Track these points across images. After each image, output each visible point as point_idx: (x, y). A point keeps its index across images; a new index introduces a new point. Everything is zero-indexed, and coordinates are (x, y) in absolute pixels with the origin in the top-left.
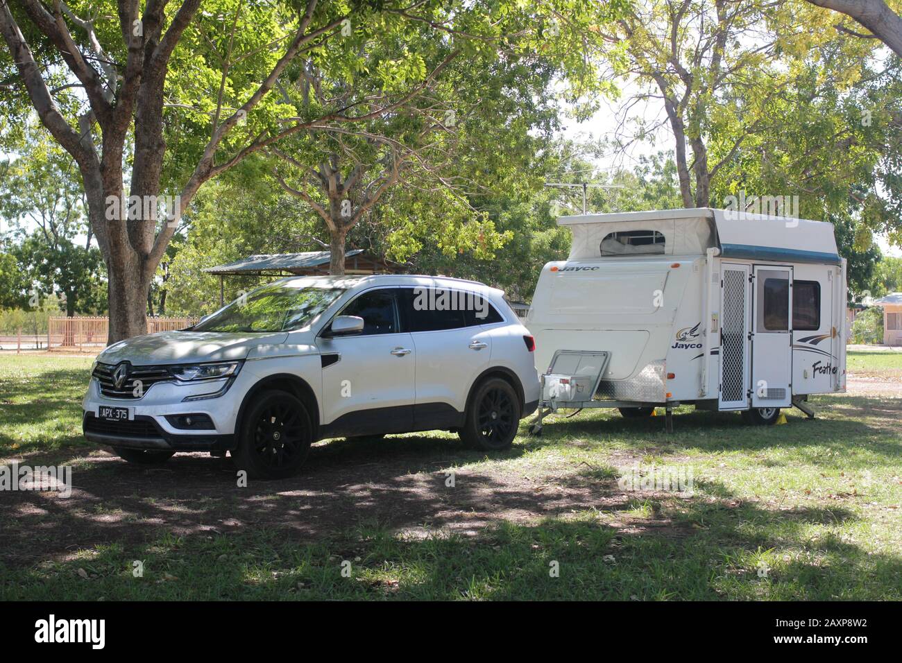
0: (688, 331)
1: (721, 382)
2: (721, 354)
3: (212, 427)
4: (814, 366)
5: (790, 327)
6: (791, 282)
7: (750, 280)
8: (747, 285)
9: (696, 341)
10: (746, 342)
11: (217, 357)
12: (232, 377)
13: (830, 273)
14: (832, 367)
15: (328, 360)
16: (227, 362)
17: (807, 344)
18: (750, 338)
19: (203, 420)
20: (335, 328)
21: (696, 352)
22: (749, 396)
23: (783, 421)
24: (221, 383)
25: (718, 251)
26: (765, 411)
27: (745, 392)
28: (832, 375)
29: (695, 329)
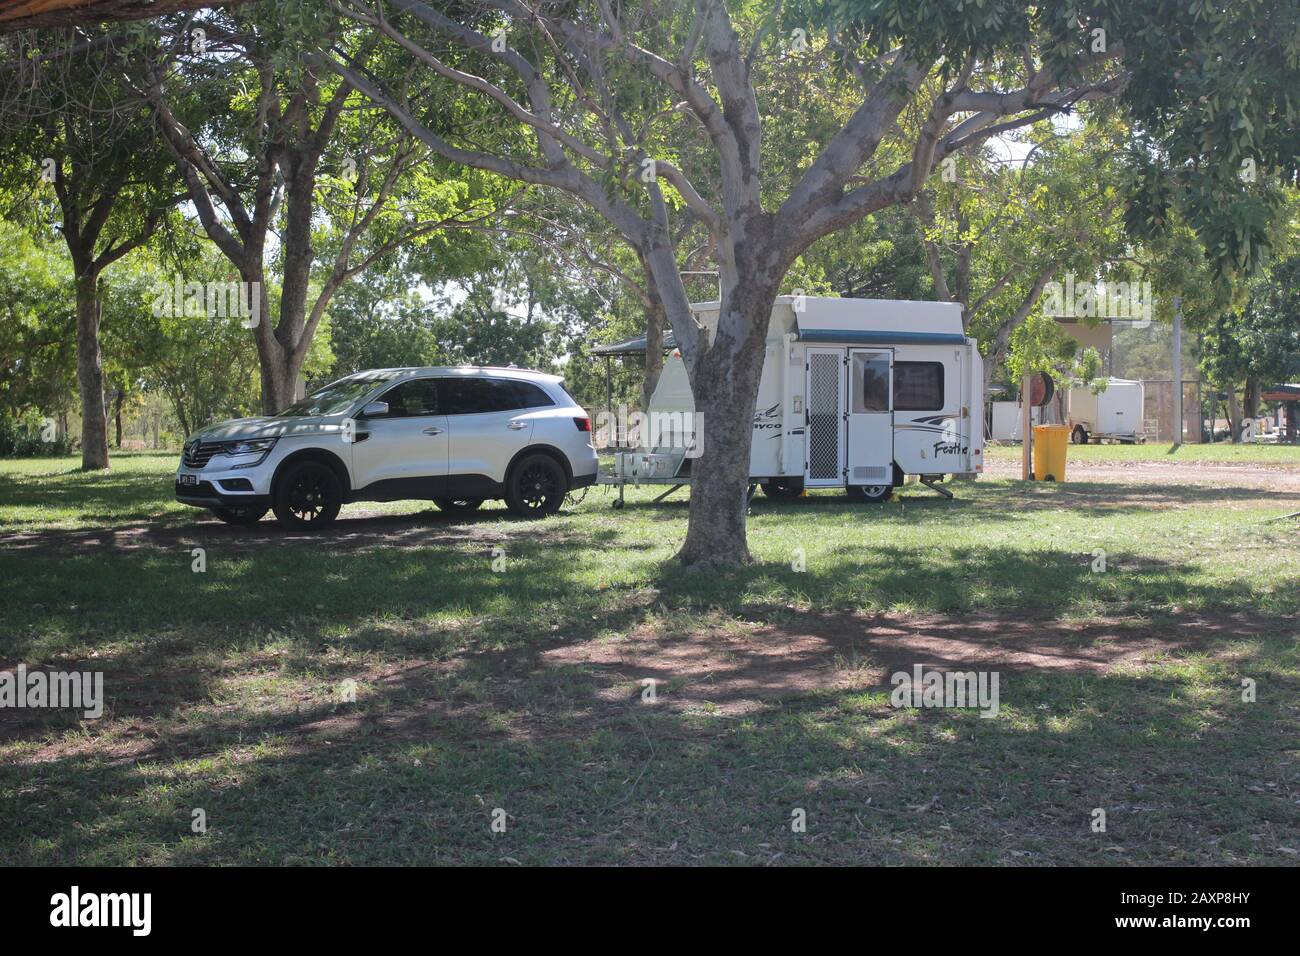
0: (764, 412)
1: (808, 460)
2: (808, 434)
3: (251, 489)
4: (936, 446)
5: (891, 408)
6: (891, 363)
7: (845, 363)
8: (842, 368)
9: (774, 421)
10: (841, 423)
11: (257, 435)
12: (269, 451)
13: (957, 353)
14: (962, 447)
15: (360, 437)
16: (264, 440)
17: (926, 424)
18: (845, 418)
19: (244, 484)
20: (367, 411)
21: (775, 431)
22: (844, 474)
23: (896, 499)
24: (259, 456)
25: (795, 336)
26: (873, 490)
27: (840, 470)
28: (962, 455)
29: (773, 410)
